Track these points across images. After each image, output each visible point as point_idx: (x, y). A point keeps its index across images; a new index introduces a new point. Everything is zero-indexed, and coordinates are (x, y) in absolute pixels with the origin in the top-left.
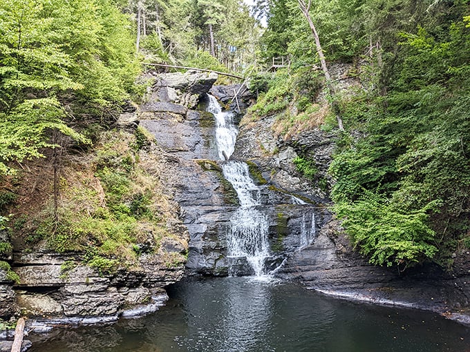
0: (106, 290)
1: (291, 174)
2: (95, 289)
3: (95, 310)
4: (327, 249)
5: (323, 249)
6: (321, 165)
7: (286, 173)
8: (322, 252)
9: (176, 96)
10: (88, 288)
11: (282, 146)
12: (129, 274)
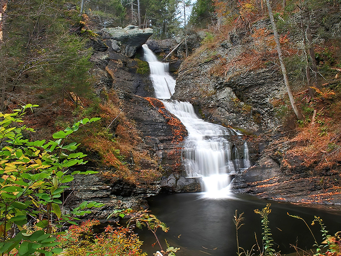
0: (108, 197)
1: (228, 111)
2: (100, 195)
3: (101, 213)
4: (271, 168)
5: (267, 168)
6: (256, 102)
7: (223, 110)
8: (267, 170)
9: (117, 47)
10: (94, 195)
11: (220, 87)
12: (124, 185)
